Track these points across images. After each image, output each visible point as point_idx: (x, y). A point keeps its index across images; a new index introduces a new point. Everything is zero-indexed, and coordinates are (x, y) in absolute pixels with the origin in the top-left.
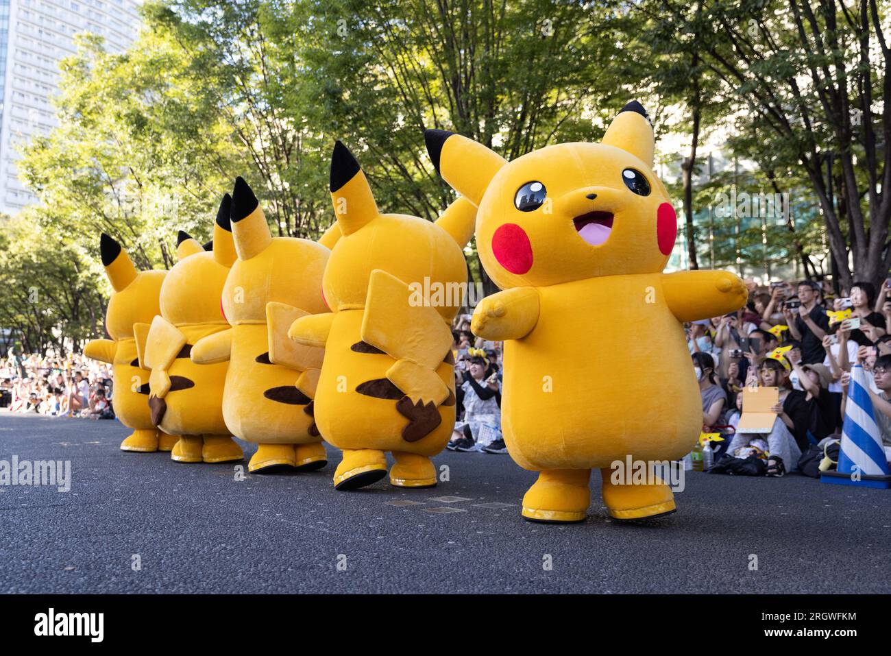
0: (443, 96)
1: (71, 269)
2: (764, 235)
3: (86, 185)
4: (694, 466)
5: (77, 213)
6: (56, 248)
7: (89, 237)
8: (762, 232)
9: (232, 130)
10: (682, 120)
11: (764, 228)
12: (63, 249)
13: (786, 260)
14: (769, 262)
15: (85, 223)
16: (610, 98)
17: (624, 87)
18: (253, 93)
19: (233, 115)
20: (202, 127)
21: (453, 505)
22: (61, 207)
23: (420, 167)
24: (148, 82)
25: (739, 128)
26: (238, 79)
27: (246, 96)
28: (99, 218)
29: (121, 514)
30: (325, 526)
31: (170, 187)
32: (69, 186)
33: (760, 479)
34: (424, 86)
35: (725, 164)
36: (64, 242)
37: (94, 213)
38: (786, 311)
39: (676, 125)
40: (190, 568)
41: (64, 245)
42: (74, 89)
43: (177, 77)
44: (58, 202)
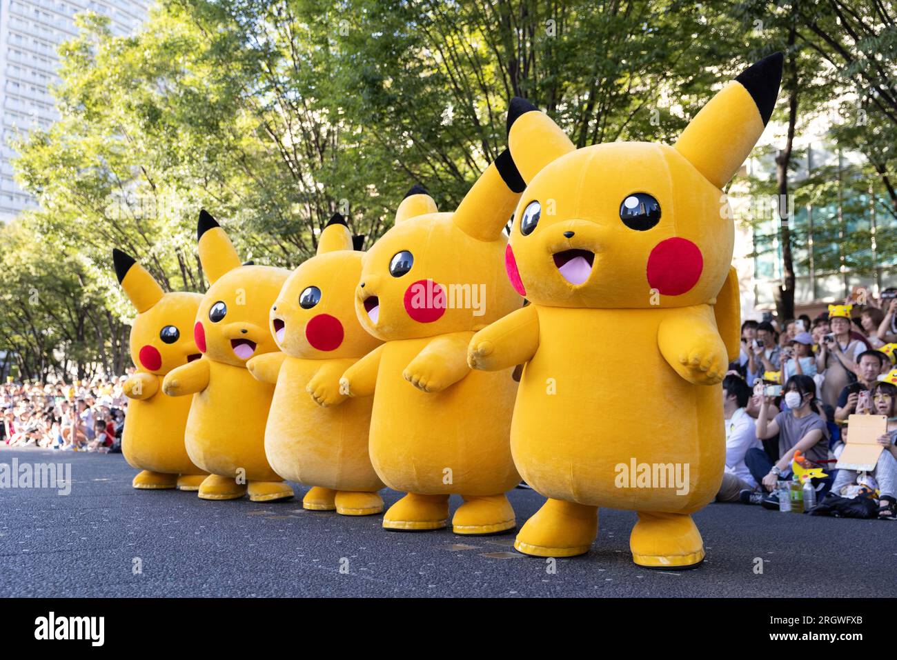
0: (499, 84)
1: (75, 282)
2: (873, 239)
3: (92, 187)
4: (793, 506)
5: (82, 219)
6: (57, 259)
7: (95, 246)
8: (870, 236)
9: (257, 123)
11: (873, 231)
12: (66, 260)
14: (880, 270)
15: (91, 231)
16: (692, 83)
17: (708, 69)
18: (282, 81)
19: (259, 106)
20: (224, 121)
22: (63, 212)
23: (472, 164)
24: (161, 69)
25: (844, 114)
26: (264, 65)
27: (274, 84)
28: (107, 224)
30: (369, 574)
31: (188, 189)
32: (72, 188)
33: (872, 522)
34: (476, 72)
35: (826, 157)
36: (67, 252)
37: (101, 219)
41: (67, 256)
42: (77, 78)
44: (60, 207)
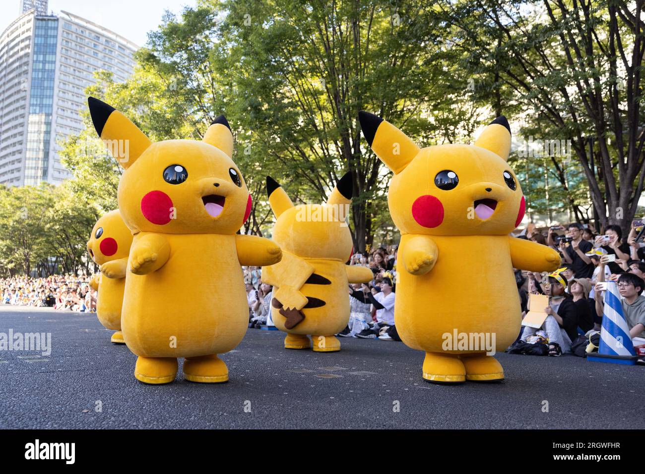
0: (329, 106)
1: (93, 219)
2: (547, 193)
3: (102, 166)
5: (97, 184)
6: (83, 206)
7: (104, 199)
8: (545, 191)
9: (193, 129)
10: (489, 117)
11: (546, 188)
12: (88, 206)
13: (562, 210)
14: (551, 211)
15: (101, 190)
16: (439, 104)
17: (449, 96)
18: (206, 106)
19: (194, 120)
20: (174, 128)
21: (334, 372)
22: (87, 180)
23: (314, 151)
24: (140, 100)
25: (528, 121)
26: (197, 97)
27: (202, 108)
28: (110, 186)
29: (120, 376)
30: (250, 386)
32: (91, 167)
33: (544, 358)
34: (315, 99)
35: (519, 146)
36: (89, 202)
37: (107, 184)
38: (562, 244)
39: (485, 120)
40: (161, 412)
41: (89, 204)
43: (158, 97)
44: (85, 177)
